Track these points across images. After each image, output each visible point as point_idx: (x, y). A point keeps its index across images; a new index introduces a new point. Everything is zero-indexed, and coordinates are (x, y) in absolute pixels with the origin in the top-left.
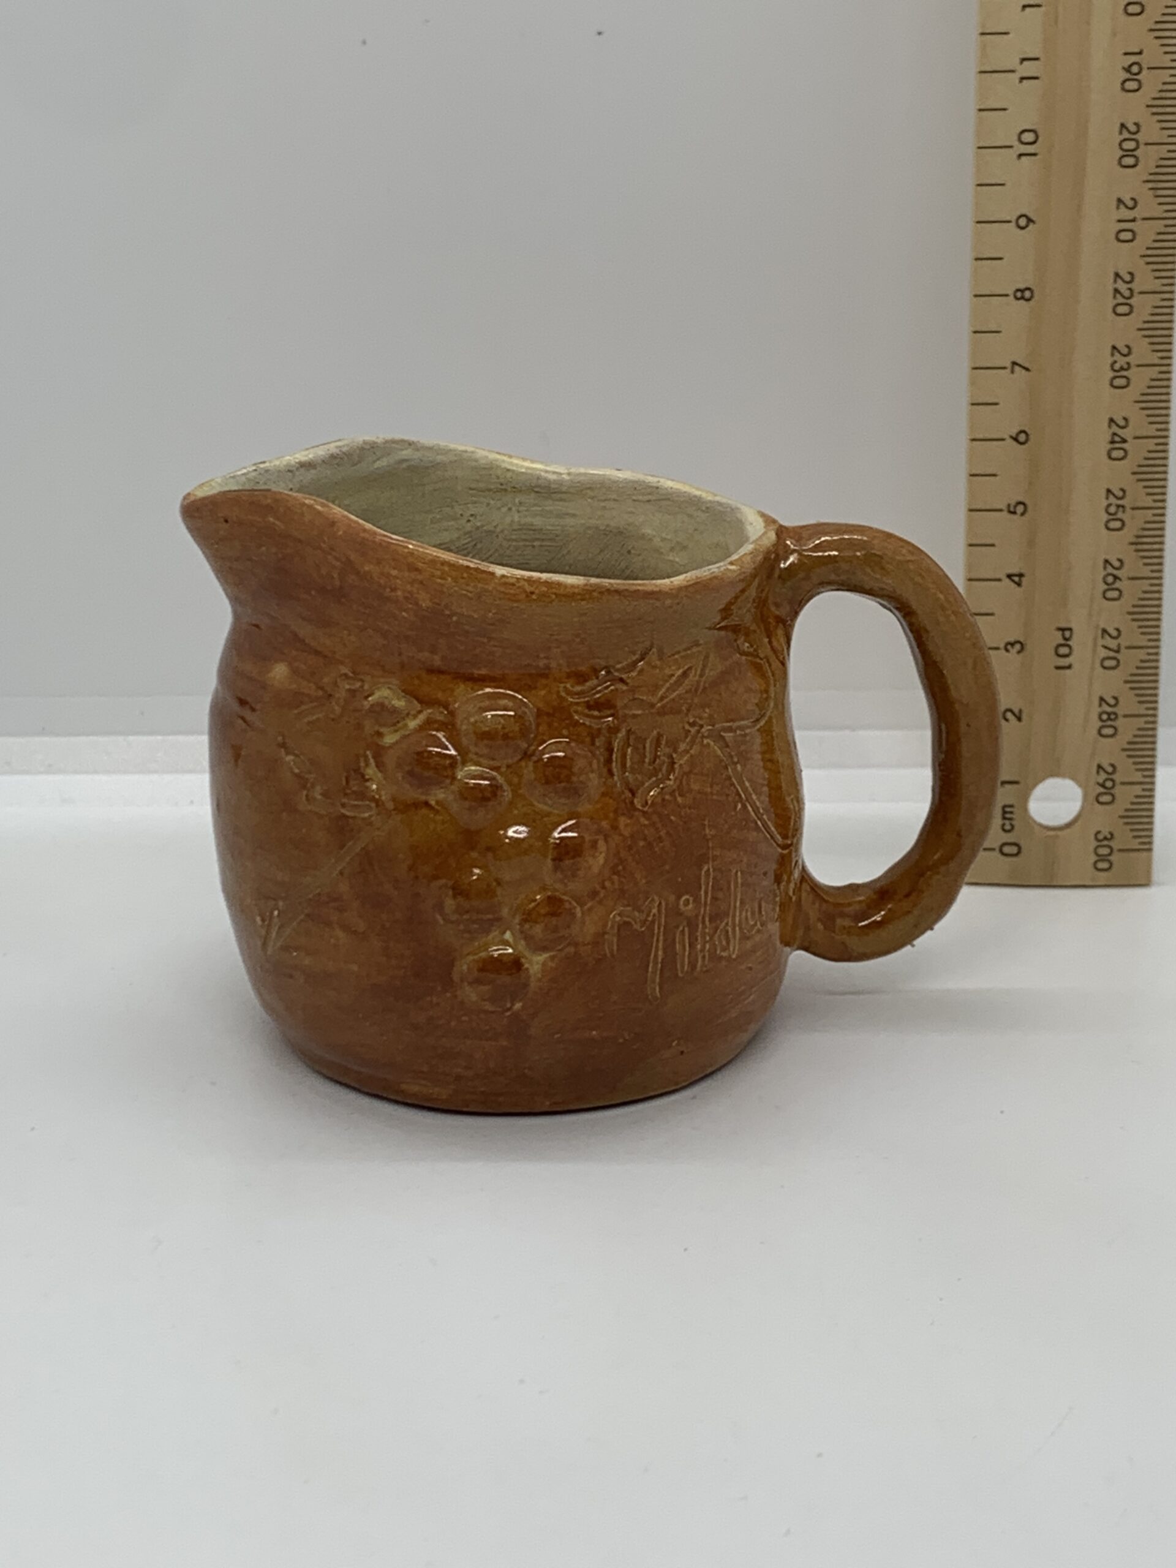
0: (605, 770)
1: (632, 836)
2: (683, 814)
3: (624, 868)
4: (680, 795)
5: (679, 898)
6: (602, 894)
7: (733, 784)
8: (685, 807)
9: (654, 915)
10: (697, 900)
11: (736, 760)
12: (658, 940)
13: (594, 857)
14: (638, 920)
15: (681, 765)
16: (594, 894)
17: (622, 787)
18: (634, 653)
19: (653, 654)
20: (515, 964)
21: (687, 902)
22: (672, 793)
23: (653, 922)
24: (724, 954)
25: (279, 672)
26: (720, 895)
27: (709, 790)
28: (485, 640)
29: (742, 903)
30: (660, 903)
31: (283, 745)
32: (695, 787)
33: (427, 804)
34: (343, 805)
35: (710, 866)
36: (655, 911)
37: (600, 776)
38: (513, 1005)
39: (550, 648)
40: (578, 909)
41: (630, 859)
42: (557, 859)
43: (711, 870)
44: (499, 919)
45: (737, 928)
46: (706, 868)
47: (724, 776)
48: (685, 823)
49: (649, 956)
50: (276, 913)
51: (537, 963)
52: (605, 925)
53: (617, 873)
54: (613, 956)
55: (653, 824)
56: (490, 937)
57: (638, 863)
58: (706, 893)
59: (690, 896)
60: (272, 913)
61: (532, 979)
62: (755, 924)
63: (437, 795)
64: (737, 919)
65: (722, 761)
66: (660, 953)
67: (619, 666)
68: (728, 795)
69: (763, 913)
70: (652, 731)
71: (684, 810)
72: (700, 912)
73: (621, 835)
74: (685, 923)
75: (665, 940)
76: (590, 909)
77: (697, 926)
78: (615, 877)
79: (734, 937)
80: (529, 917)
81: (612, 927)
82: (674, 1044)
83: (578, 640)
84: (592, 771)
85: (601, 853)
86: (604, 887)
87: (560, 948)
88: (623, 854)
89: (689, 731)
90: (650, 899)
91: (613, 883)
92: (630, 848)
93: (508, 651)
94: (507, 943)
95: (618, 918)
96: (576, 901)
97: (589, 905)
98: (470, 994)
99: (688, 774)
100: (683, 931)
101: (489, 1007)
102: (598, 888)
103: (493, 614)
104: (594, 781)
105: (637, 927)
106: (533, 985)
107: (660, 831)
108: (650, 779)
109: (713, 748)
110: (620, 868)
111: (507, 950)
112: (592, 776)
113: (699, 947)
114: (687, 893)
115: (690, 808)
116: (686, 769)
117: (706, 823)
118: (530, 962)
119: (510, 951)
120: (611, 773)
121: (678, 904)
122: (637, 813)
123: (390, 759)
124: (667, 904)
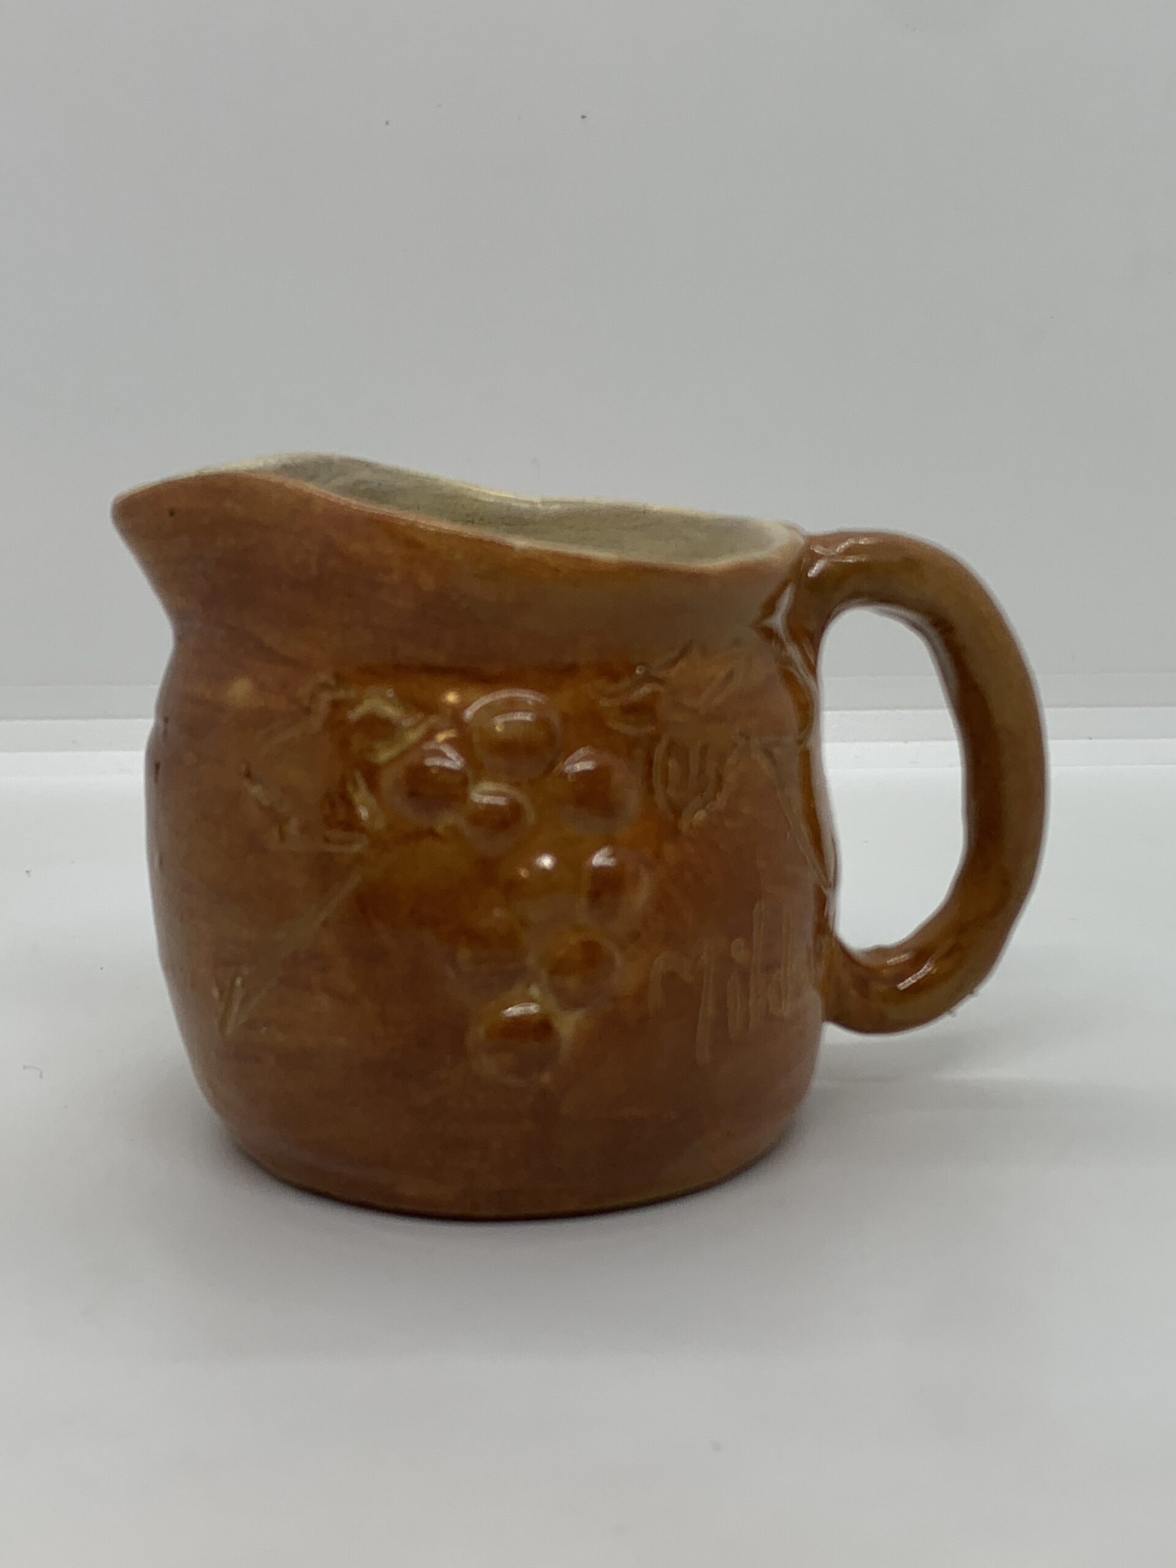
0: (645, 787)
1: (678, 867)
2: (732, 840)
4: (729, 819)
5: (731, 941)
6: (645, 936)
7: (781, 810)
8: (733, 832)
9: (703, 962)
10: (748, 944)
11: (783, 781)
12: (707, 993)
13: (636, 891)
14: (685, 968)
15: (729, 783)
16: (636, 935)
17: (664, 807)
18: (671, 650)
19: (693, 651)
20: (542, 1027)
21: (739, 948)
22: (721, 817)
23: (702, 971)
24: (776, 1012)
25: (240, 690)
26: (772, 939)
27: (758, 814)
31: (248, 775)
32: (745, 810)
33: (432, 833)
34: (327, 840)
35: (762, 905)
36: (703, 957)
37: (640, 794)
38: (541, 1076)
39: (576, 640)
40: (618, 956)
41: (676, 893)
42: (595, 896)
43: (763, 909)
44: (523, 970)
45: (789, 982)
46: (757, 907)
47: (773, 799)
48: (735, 852)
49: (698, 1012)
50: (238, 982)
51: (570, 1024)
52: (648, 975)
53: (662, 911)
54: (657, 1012)
55: (700, 852)
56: (511, 993)
57: (684, 898)
58: (758, 937)
59: (742, 940)
60: (233, 982)
61: (564, 1043)
62: (805, 978)
63: (447, 820)
64: (789, 970)
65: (770, 781)
66: (710, 1008)
67: (655, 665)
68: (777, 822)
70: (697, 741)
71: (733, 836)
72: (751, 960)
73: (666, 864)
74: (736, 972)
75: (716, 993)
76: (632, 955)
77: (750, 976)
78: (660, 916)
79: (786, 992)
80: (558, 968)
81: (656, 977)
82: (721, 1123)
84: (631, 788)
85: (644, 886)
86: (647, 928)
87: (596, 1003)
88: (667, 887)
89: (736, 743)
90: (699, 940)
91: (657, 923)
92: (674, 880)
93: (528, 643)
94: (531, 1000)
95: (662, 965)
96: (615, 945)
97: (630, 949)
98: (488, 1066)
99: (737, 794)
100: (734, 982)
101: (511, 1081)
102: (640, 928)
104: (632, 799)
105: (684, 977)
106: (565, 1050)
107: (708, 861)
108: (695, 798)
109: (761, 765)
110: (664, 903)
112: (630, 792)
113: (750, 1002)
114: (739, 936)
115: (739, 834)
116: (735, 788)
118: (562, 1023)
119: (536, 1009)
120: (652, 789)
121: (729, 950)
122: (682, 839)
123: (387, 780)
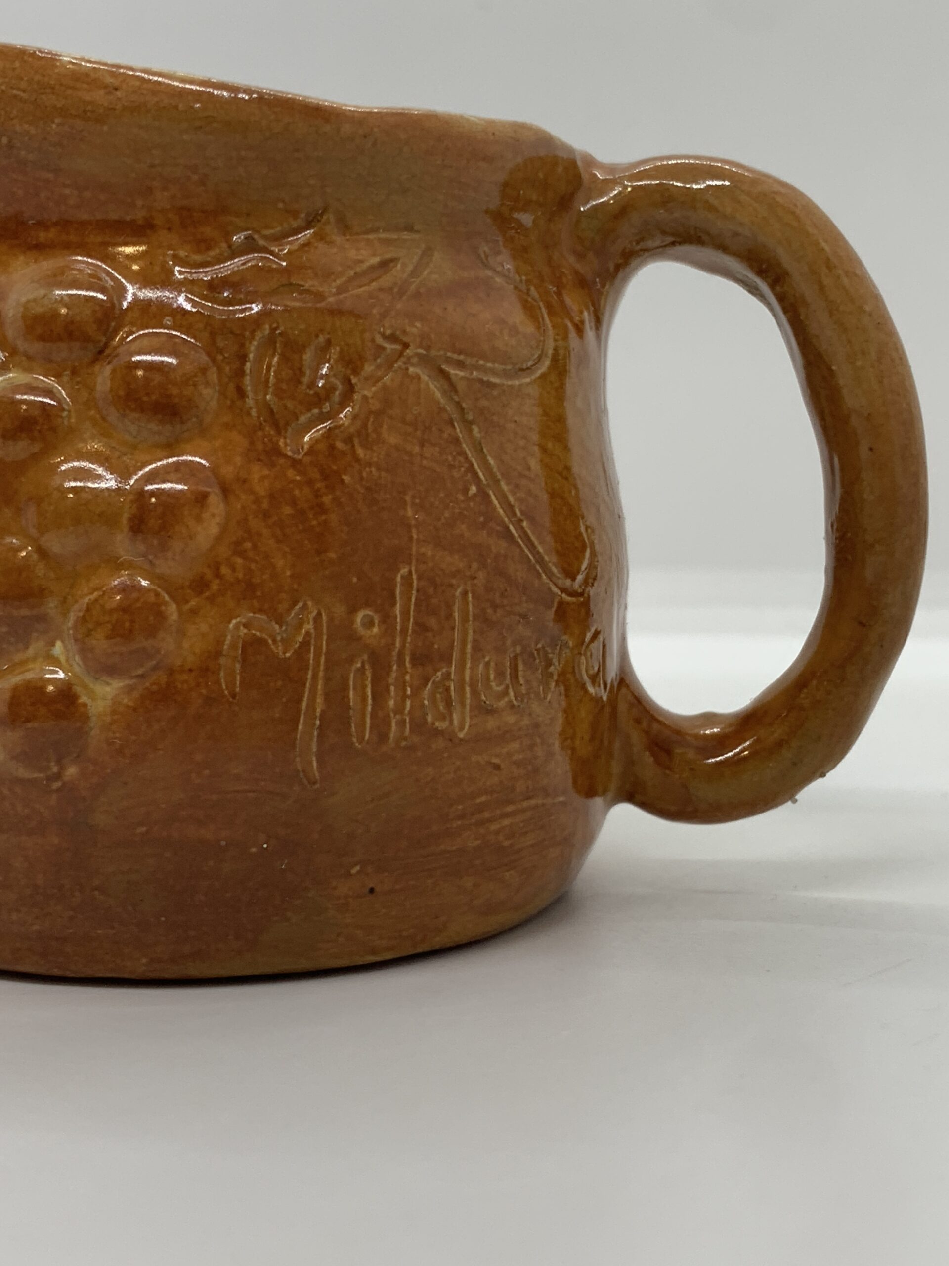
0: (232, 387)
1: (272, 496)
2: (364, 474)
3: (255, 547)
4: (362, 445)
5: (353, 610)
6: (215, 586)
7: (462, 453)
8: (370, 465)
9: (308, 633)
10: (387, 618)
11: (470, 417)
12: (315, 677)
13: (199, 519)
14: (279, 638)
15: (365, 398)
16: (200, 585)
17: (258, 417)
18: (295, 214)
19: (328, 222)
20: (68, 698)
21: (369, 624)
22: (349, 440)
23: (305, 644)
24: (440, 725)
26: (432, 622)
27: (416, 449)
28: (51, 176)
29: (477, 648)
30: (319, 614)
32: (393, 439)
35: (413, 569)
36: (309, 626)
37: (223, 393)
38: (62, 768)
39: (150, 190)
40: (173, 607)
41: (266, 532)
43: (414, 577)
44: (42, 618)
45: (468, 689)
46: (404, 571)
47: (445, 435)
48: (368, 489)
49: (299, 700)
51: (104, 699)
52: (220, 642)
53: (242, 554)
54: (234, 696)
55: (310, 482)
56: (31, 652)
57: (278, 541)
58: (406, 613)
59: (376, 611)
61: (93, 722)
62: (505, 693)
64: (468, 672)
65: (442, 410)
66: (320, 700)
67: (267, 232)
68: (451, 467)
69: (522, 681)
70: (317, 336)
71: (367, 469)
72: (394, 644)
73: (252, 492)
74: (365, 657)
75: (328, 680)
76: (194, 612)
77: (390, 667)
78: (239, 561)
79: (463, 704)
80: (87, 616)
81: (233, 646)
82: (354, 871)
83: (195, 177)
84: (207, 384)
85: (213, 515)
86: (218, 575)
87: (140, 671)
88: (255, 524)
89: (384, 348)
90: (300, 604)
91: (234, 570)
92: (266, 515)
93: (87, 194)
94: (56, 662)
95: (243, 631)
96: (168, 593)
97: (193, 603)
99: (378, 414)
100: (362, 670)
101: (23, 772)
102: (209, 574)
103: (58, 125)
104: (210, 401)
105: (279, 650)
106: (96, 735)
107: (321, 496)
108: (309, 410)
109: (427, 384)
110: (248, 545)
111: (57, 672)
112: (207, 392)
113: (392, 703)
114: (367, 605)
115: (379, 469)
116: (375, 405)
117: (408, 498)
118: (92, 694)
119: (61, 675)
120: (241, 393)
121: (352, 622)
122: (282, 461)
124: (331, 620)
